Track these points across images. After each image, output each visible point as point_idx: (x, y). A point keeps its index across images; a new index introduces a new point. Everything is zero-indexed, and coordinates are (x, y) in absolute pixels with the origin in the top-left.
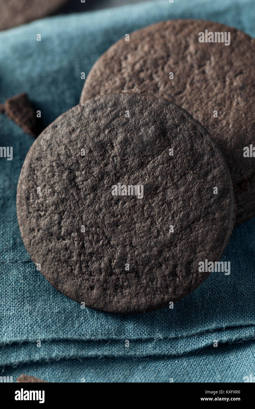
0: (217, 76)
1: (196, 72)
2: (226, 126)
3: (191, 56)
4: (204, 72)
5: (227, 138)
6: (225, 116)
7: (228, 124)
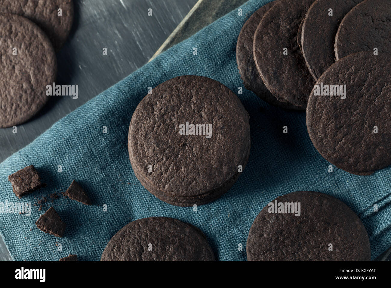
0: (208, 119)
1: (196, 115)
2: (212, 154)
3: (194, 104)
4: (201, 116)
5: (213, 162)
6: (212, 147)
7: (214, 152)
